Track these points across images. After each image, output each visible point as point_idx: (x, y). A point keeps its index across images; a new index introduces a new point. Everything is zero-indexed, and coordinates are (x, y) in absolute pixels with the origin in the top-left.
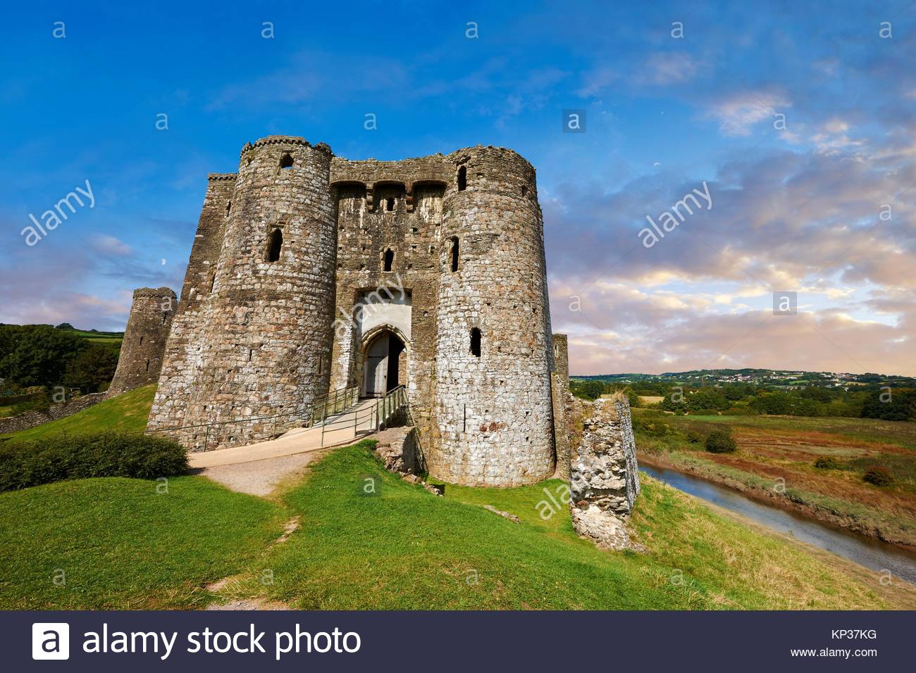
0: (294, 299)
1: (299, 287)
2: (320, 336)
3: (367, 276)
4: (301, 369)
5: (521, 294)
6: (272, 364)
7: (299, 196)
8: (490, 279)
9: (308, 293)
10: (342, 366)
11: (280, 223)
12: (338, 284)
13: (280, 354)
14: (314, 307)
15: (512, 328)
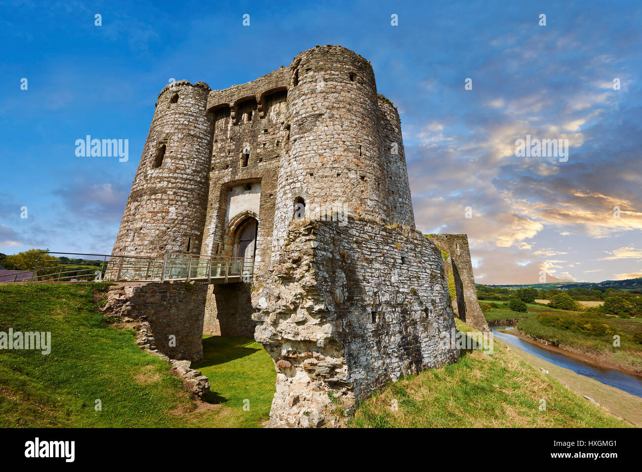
0: (168, 193)
1: (173, 183)
2: (189, 221)
3: (230, 173)
4: (169, 247)
5: (345, 162)
6: (146, 243)
7: (179, 119)
8: (313, 152)
9: (180, 188)
10: (208, 246)
11: (165, 140)
12: (211, 183)
13: (153, 235)
14: (186, 199)
15: (334, 194)
